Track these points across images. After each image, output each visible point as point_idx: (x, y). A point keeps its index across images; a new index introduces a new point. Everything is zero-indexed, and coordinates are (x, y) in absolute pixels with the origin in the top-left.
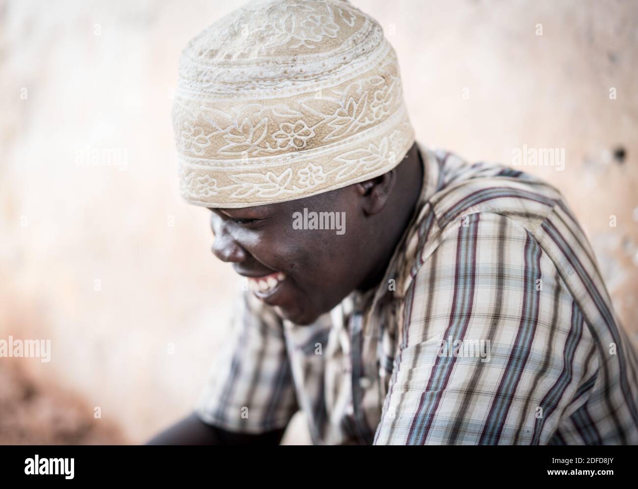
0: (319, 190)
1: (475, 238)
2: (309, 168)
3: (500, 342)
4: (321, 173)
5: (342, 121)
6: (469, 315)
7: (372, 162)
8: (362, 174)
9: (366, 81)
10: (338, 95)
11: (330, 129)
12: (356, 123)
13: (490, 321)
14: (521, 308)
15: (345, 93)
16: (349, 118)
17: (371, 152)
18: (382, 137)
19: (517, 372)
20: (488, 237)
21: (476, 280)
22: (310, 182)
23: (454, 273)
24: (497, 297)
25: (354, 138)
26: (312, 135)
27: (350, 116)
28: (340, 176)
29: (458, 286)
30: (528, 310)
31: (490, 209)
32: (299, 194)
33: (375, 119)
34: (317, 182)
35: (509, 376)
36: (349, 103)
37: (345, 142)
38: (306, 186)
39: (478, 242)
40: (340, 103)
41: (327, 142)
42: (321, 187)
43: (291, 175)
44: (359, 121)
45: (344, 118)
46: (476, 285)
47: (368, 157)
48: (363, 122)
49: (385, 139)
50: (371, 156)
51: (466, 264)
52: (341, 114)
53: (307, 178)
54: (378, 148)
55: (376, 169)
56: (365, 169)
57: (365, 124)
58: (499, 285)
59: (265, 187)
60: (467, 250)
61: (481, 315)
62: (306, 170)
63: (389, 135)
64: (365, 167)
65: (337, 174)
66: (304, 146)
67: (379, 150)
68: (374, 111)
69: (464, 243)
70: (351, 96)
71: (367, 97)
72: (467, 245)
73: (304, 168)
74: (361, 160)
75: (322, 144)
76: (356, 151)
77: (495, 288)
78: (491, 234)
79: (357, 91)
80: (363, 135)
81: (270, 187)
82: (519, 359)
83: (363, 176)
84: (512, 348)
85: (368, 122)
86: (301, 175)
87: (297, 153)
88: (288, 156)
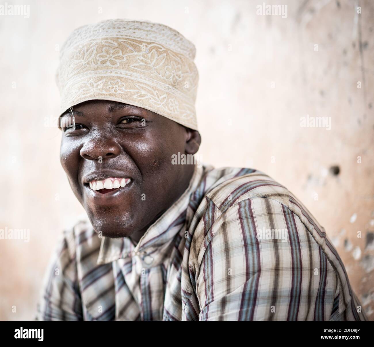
1: (252, 217)
2: (174, 101)
3: (283, 287)
6: (259, 271)
13: (273, 273)
14: (291, 261)
19: (296, 306)
20: (261, 215)
21: (260, 246)
22: (173, 109)
23: (243, 243)
24: (276, 256)
26: (181, 79)
29: (248, 252)
30: (295, 262)
31: (255, 195)
35: (292, 310)
38: (171, 111)
39: (255, 219)
43: (166, 99)
46: (260, 250)
51: (251, 236)
53: (172, 106)
58: (275, 247)
60: (249, 226)
61: (267, 270)
66: (176, 84)
69: (245, 221)
72: (248, 222)
77: (273, 250)
78: (262, 213)
81: (156, 100)
82: (296, 296)
84: (291, 290)
86: (170, 102)
87: (171, 87)
88: (167, 86)
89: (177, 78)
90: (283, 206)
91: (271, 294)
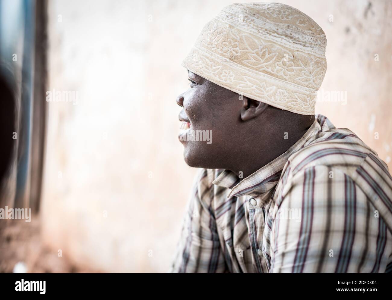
0: (226, 86)
1: (313, 183)
2: (229, 72)
4: (232, 78)
5: (256, 58)
6: (310, 231)
7: (259, 92)
8: (250, 94)
9: (281, 49)
10: (262, 43)
11: (248, 57)
12: (263, 65)
14: (344, 224)
15: (266, 44)
16: (260, 59)
17: (262, 86)
18: (273, 85)
19: (345, 265)
22: (225, 79)
25: (258, 73)
26: (239, 54)
27: (262, 59)
28: (240, 86)
32: (216, 81)
33: (275, 73)
34: (228, 82)
35: (340, 269)
36: (264, 50)
37: (253, 72)
38: (222, 79)
39: (315, 186)
40: (259, 47)
41: (244, 64)
42: (228, 85)
43: (220, 69)
44: (265, 66)
45: (258, 57)
46: (314, 213)
47: (259, 87)
48: (268, 68)
49: (275, 87)
50: (260, 88)
51: (308, 200)
52: (257, 53)
53: (225, 76)
54: (267, 88)
55: (259, 97)
56: (253, 92)
57: (268, 70)
59: (206, 68)
60: (309, 191)
62: (227, 71)
63: (279, 88)
64: (254, 91)
65: (239, 84)
66: (233, 58)
67: (267, 89)
68: (276, 67)
70: (267, 48)
71: (276, 56)
73: (227, 70)
74: (255, 86)
75: (242, 64)
76: (255, 80)
79: (273, 49)
80: (264, 76)
81: (208, 69)
82: (345, 256)
83: (250, 95)
85: (269, 70)
86: (224, 73)
87: (228, 60)
88: (224, 59)
89: (234, 53)
90: (345, 176)
91: (320, 253)
